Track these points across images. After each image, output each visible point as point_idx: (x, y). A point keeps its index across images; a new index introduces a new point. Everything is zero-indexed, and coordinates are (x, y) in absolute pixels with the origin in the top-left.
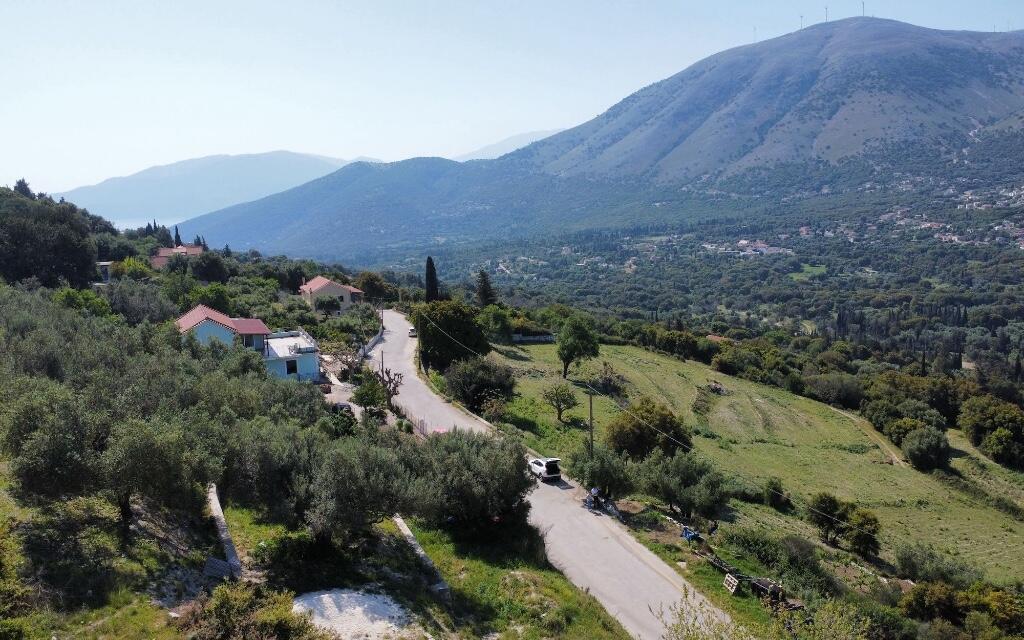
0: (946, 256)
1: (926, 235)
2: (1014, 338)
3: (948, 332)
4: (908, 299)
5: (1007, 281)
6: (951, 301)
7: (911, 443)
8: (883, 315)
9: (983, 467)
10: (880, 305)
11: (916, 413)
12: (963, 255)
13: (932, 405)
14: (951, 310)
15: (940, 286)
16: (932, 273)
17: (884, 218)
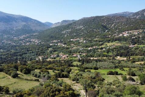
0: (13, 47)
1: (10, 44)
2: (24, 57)
3: (15, 58)
4: (8, 54)
5: (22, 49)
6: (15, 53)
7: (12, 74)
8: (5, 57)
9: (23, 75)
10: (4, 55)
11: (12, 70)
12: (15, 46)
13: (14, 68)
14: (15, 54)
15: (13, 51)
16: (12, 49)
17: (3, 42)
